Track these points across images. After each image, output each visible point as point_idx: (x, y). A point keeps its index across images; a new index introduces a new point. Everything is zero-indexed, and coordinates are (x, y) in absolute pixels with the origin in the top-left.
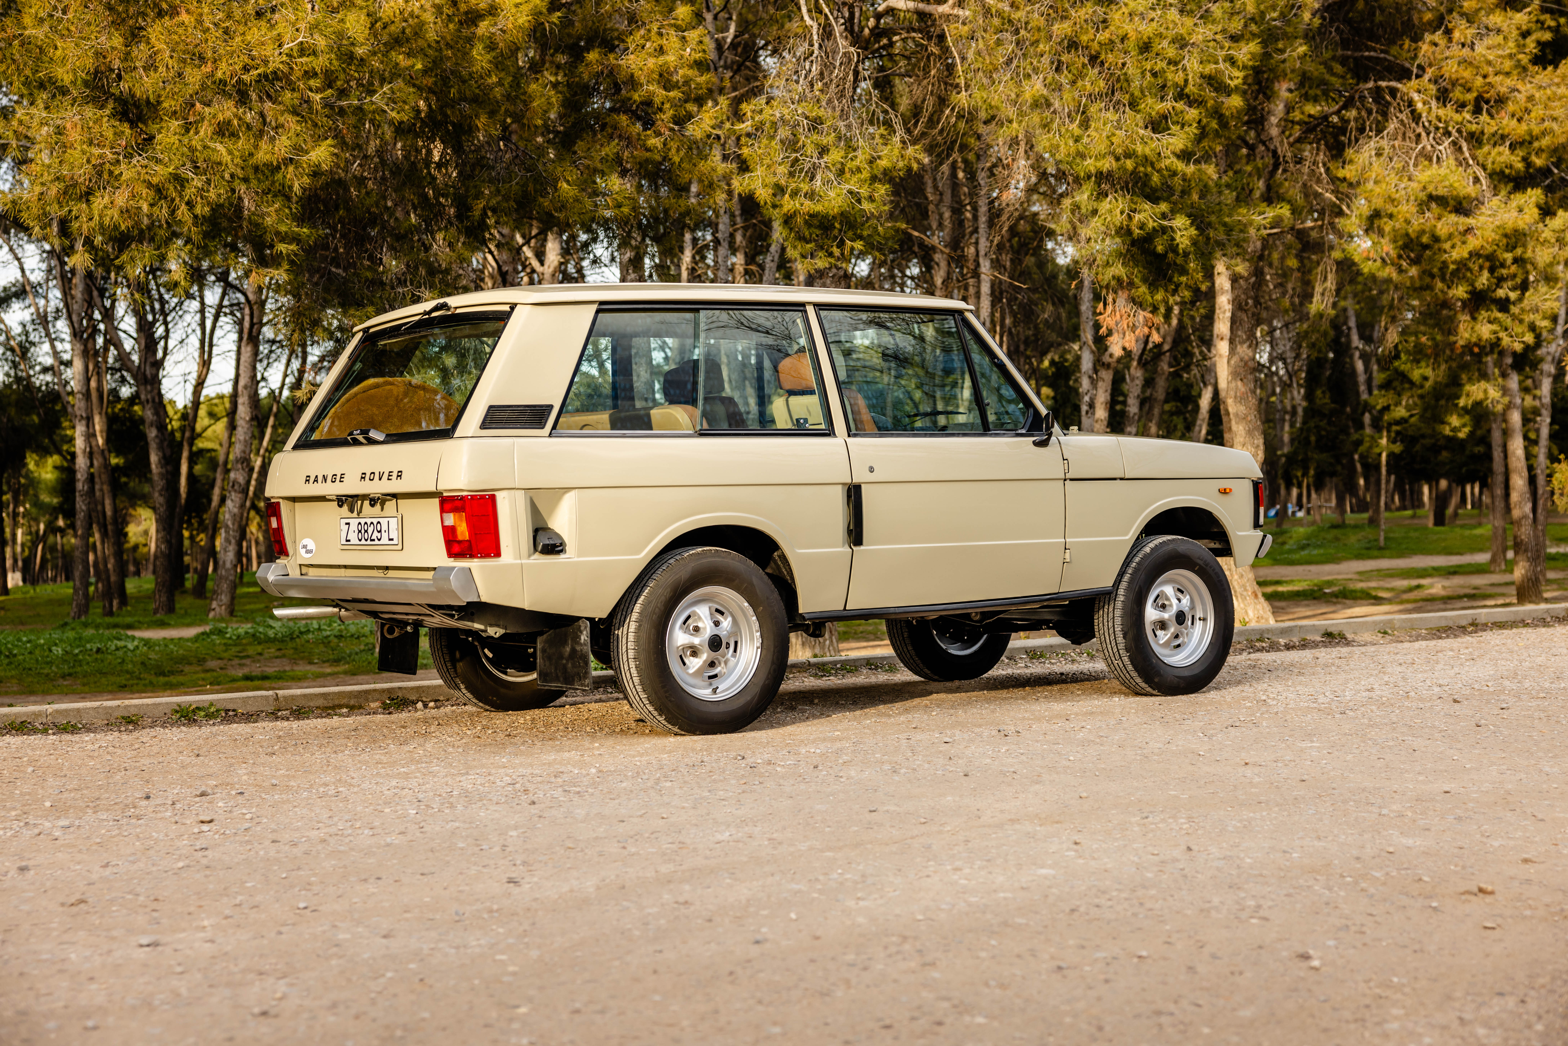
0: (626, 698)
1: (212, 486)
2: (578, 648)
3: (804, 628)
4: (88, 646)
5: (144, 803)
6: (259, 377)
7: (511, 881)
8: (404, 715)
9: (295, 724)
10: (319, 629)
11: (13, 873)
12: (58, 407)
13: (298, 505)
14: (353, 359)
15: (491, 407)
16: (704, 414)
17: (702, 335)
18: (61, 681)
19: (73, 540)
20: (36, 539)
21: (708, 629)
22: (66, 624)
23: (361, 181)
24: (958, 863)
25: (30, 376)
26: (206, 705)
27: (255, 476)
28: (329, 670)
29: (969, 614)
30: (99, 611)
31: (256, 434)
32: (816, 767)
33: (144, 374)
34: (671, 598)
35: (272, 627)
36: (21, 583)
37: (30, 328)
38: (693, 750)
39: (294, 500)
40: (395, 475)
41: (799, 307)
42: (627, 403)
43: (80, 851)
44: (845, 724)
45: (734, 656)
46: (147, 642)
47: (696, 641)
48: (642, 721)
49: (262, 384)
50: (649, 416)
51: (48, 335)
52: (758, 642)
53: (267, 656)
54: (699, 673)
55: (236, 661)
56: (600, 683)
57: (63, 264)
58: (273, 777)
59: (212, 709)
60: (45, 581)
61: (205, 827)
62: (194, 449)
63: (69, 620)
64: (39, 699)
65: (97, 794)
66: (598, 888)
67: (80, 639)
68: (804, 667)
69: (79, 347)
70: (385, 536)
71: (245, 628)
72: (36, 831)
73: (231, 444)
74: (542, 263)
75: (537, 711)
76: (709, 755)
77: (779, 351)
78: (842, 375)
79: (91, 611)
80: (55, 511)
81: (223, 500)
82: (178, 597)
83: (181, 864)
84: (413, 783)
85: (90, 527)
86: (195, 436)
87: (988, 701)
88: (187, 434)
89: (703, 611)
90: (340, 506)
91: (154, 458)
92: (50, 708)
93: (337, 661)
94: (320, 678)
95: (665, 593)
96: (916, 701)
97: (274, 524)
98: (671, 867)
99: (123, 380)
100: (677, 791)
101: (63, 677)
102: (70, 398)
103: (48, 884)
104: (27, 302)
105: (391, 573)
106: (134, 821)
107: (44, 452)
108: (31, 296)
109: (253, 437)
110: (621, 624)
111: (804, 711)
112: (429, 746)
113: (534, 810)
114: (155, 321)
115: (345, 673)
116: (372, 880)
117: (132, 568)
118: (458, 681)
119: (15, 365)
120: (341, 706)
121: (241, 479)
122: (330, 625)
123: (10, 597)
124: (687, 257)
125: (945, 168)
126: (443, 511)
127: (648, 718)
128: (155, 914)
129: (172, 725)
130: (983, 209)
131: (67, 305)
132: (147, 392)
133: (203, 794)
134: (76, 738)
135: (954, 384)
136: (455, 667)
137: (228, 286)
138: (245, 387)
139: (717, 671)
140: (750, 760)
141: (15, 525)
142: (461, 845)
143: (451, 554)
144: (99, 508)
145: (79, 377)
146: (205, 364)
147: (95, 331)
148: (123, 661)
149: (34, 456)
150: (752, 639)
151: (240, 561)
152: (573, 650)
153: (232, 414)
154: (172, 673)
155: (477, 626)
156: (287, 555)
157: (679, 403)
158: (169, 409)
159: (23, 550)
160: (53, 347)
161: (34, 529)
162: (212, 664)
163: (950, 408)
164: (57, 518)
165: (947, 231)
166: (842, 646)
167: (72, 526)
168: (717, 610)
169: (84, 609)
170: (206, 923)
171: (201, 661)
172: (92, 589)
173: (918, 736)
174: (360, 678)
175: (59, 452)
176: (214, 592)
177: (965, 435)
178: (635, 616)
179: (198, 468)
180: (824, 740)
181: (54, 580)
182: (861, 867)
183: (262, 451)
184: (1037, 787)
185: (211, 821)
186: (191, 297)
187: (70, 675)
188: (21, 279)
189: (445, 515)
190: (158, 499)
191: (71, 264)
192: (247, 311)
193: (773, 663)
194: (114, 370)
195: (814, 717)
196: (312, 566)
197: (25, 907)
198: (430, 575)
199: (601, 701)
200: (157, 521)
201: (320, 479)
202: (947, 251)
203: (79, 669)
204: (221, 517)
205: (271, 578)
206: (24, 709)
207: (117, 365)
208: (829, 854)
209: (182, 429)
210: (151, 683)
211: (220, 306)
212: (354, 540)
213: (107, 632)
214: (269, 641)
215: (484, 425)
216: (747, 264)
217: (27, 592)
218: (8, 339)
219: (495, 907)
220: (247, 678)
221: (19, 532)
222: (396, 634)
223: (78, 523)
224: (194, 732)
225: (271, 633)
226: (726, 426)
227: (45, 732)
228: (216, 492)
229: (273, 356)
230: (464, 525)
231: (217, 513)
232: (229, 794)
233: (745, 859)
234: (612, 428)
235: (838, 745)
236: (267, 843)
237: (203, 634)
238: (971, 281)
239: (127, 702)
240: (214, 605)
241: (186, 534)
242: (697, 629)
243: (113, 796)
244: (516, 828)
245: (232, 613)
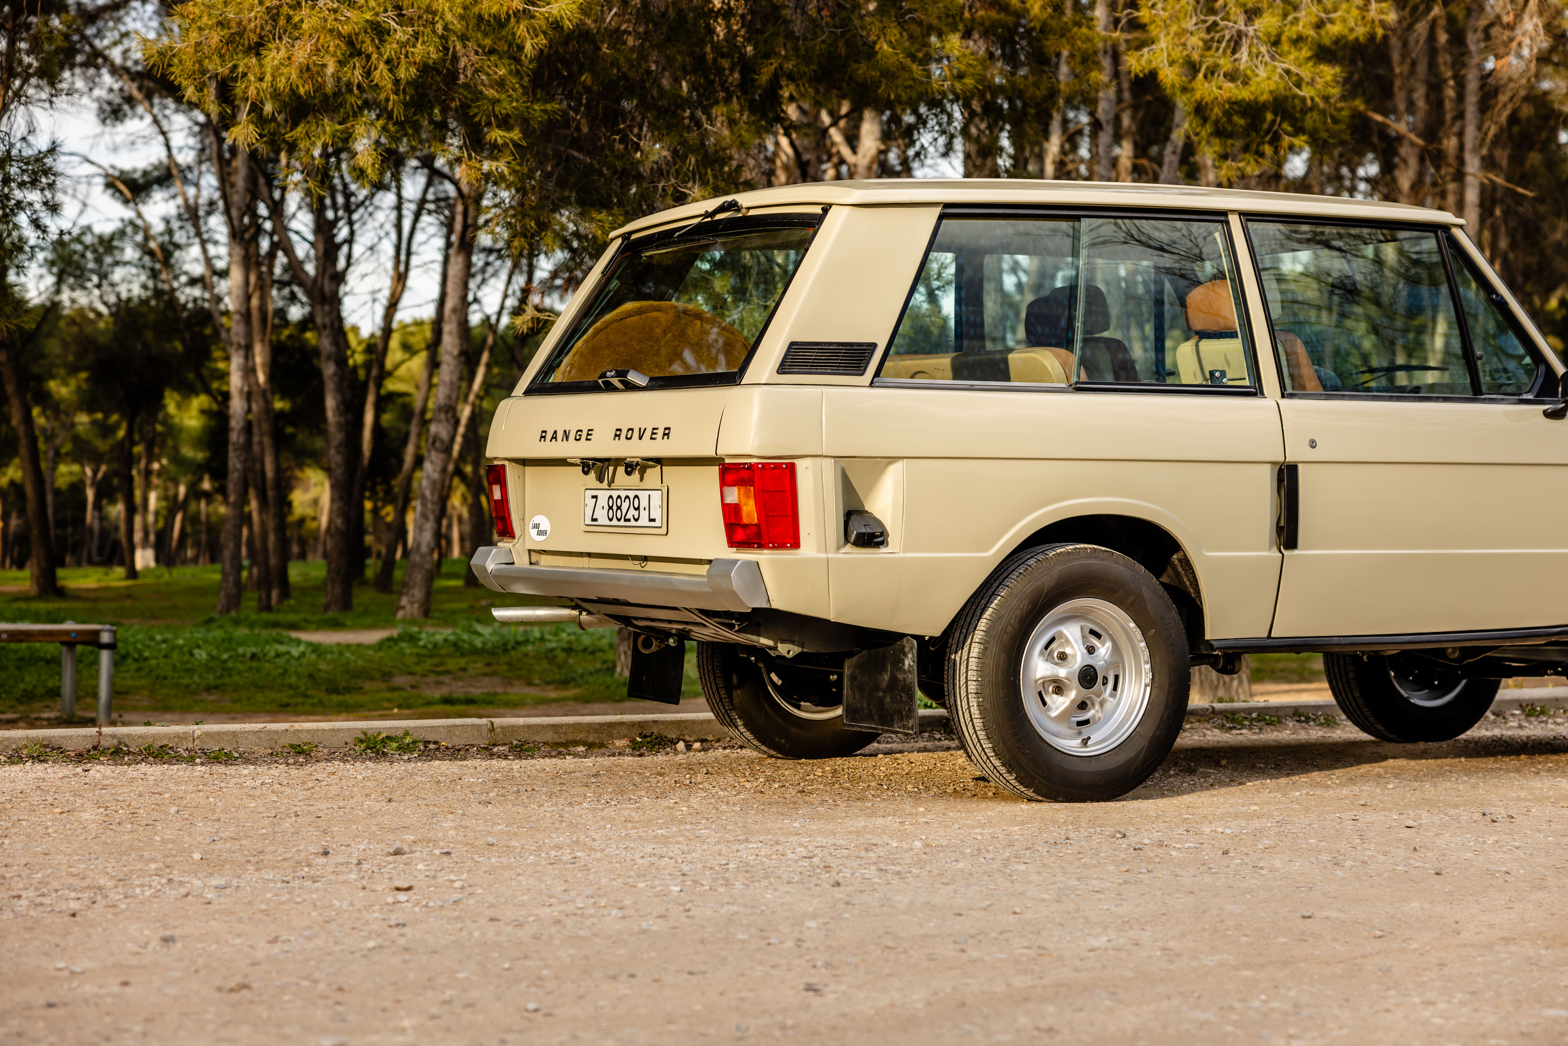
0: (963, 746)
1: (404, 442)
2: (900, 676)
3: (1213, 661)
4: (241, 650)
5: (322, 860)
6: (470, 297)
7: (809, 988)
8: (660, 758)
9: (516, 765)
10: (542, 639)
11: (155, 944)
12: (208, 331)
13: (529, 470)
14: (608, 275)
15: (792, 344)
16: (1083, 362)
17: (1083, 253)
18: (204, 696)
19: (222, 510)
20: (173, 506)
21: (1078, 657)
22: (211, 620)
23: (616, 36)
24: (1430, 995)
25: (173, 290)
26: (400, 733)
27: (461, 430)
28: (553, 695)
29: (1443, 650)
30: (253, 604)
31: (465, 374)
32: (1225, 853)
33: (322, 290)
34: (1029, 613)
35: (478, 634)
36: (152, 564)
37: (175, 225)
38: (1054, 822)
39: (524, 462)
40: (660, 432)
41: (1220, 216)
42: (976, 343)
43: (240, 920)
44: (1265, 795)
45: (1113, 696)
46: (316, 648)
47: (1062, 673)
48: (984, 779)
49: (474, 307)
50: (1006, 361)
51: (199, 234)
52: (1146, 678)
53: (472, 672)
54: (1064, 716)
55: (432, 678)
56: (929, 725)
57: (221, 141)
58: (489, 833)
59: (408, 740)
60: (185, 562)
61: (402, 896)
62: (383, 392)
63: (214, 614)
64: (176, 717)
65: (259, 847)
66: (929, 1004)
67: (230, 640)
68: (1207, 716)
69: (239, 251)
70: (644, 515)
71: (443, 634)
72: (183, 891)
73: (431, 386)
74: (854, 150)
75: (839, 761)
76: (1077, 830)
77: (1183, 276)
78: (1276, 311)
79: (244, 604)
80: (199, 470)
81: (419, 461)
82: (355, 591)
83: (371, 944)
84: (675, 850)
85: (245, 492)
86: (384, 375)
87: (1467, 772)
88: (375, 372)
89: (1072, 632)
90: (586, 473)
91: (330, 403)
92: (199, 730)
93: (565, 683)
94: (541, 705)
95: (1020, 606)
96: (1365, 768)
97: (497, 495)
98: (1028, 980)
99: (293, 298)
100: (1034, 877)
101: (208, 689)
102: (224, 320)
103: (200, 961)
104: (173, 190)
105: (651, 566)
106: (308, 883)
107: (188, 390)
108: (178, 183)
109: (461, 378)
110: (960, 646)
111: (1206, 776)
112: (694, 801)
113: (839, 894)
114: (337, 219)
115: (576, 699)
116: (623, 978)
117: (295, 549)
118: (734, 715)
119: (154, 274)
120: (576, 743)
121: (444, 434)
122: (556, 634)
123: (140, 581)
124: (1054, 146)
125: (1422, 28)
126: (724, 483)
127: (993, 776)
128: (339, 1009)
129: (355, 759)
130: (1472, 85)
131: (224, 196)
132: (325, 314)
133: (398, 852)
134: (231, 770)
135: (1421, 330)
136: (730, 696)
137: (435, 175)
138: (454, 311)
139: (1089, 715)
140: (1133, 840)
141: (148, 486)
142: (741, 936)
143: (733, 542)
144: (258, 466)
145: (237, 292)
146: (401, 278)
147: (259, 230)
148: (285, 672)
149: (176, 396)
150: (1139, 673)
151: (438, 545)
152: (894, 680)
153: (434, 345)
154: (348, 690)
155: (765, 641)
156: (512, 536)
157: (1050, 345)
158: (351, 338)
159: (156, 521)
160: (205, 251)
161: (171, 493)
162: (400, 680)
163: (1414, 362)
164: (201, 479)
165: (1420, 115)
166: (1257, 688)
167: (222, 490)
168: (1092, 632)
169: (234, 601)
170: (406, 1023)
171: (386, 676)
172: (245, 574)
173: (1369, 817)
174: (596, 707)
175: (208, 391)
176: (405, 584)
177: (1446, 400)
178: (978, 635)
179: (387, 418)
180: (1236, 816)
181: (195, 560)
182: (1292, 993)
183: (471, 398)
184: (1540, 894)
185: (409, 889)
186: (385, 188)
187: (216, 687)
188: (165, 160)
189: (727, 489)
190: (335, 458)
191: (229, 142)
192: (460, 208)
193: (1167, 707)
194: (282, 284)
195: (1222, 784)
196: (545, 552)
197: (172, 991)
198: (704, 569)
199: (925, 750)
200: (333, 487)
201: (560, 435)
202: (1420, 141)
203: (227, 680)
204: (415, 485)
205: (491, 566)
206: (165, 730)
207: (286, 277)
208: (1248, 973)
209: (368, 365)
210: (321, 703)
211: (423, 201)
212: (603, 519)
213: (265, 633)
214: (475, 652)
215: (783, 369)
216: (1136, 156)
217: (161, 576)
218: (147, 238)
219: (790, 1022)
220: (447, 701)
221: (153, 497)
222: (654, 648)
223: (231, 487)
224: (383, 769)
225: (478, 642)
226: (1110, 379)
227: (191, 760)
228: (410, 452)
229: (490, 270)
230: (752, 503)
231: (409, 479)
232: (431, 853)
233: (1130, 974)
234: (955, 377)
235: (1256, 824)
236: (483, 921)
237: (390, 639)
238: (1452, 186)
239: (297, 726)
240: (404, 601)
241: (368, 505)
242: (1063, 657)
243: (281, 849)
244: (815, 917)
245: (426, 612)
